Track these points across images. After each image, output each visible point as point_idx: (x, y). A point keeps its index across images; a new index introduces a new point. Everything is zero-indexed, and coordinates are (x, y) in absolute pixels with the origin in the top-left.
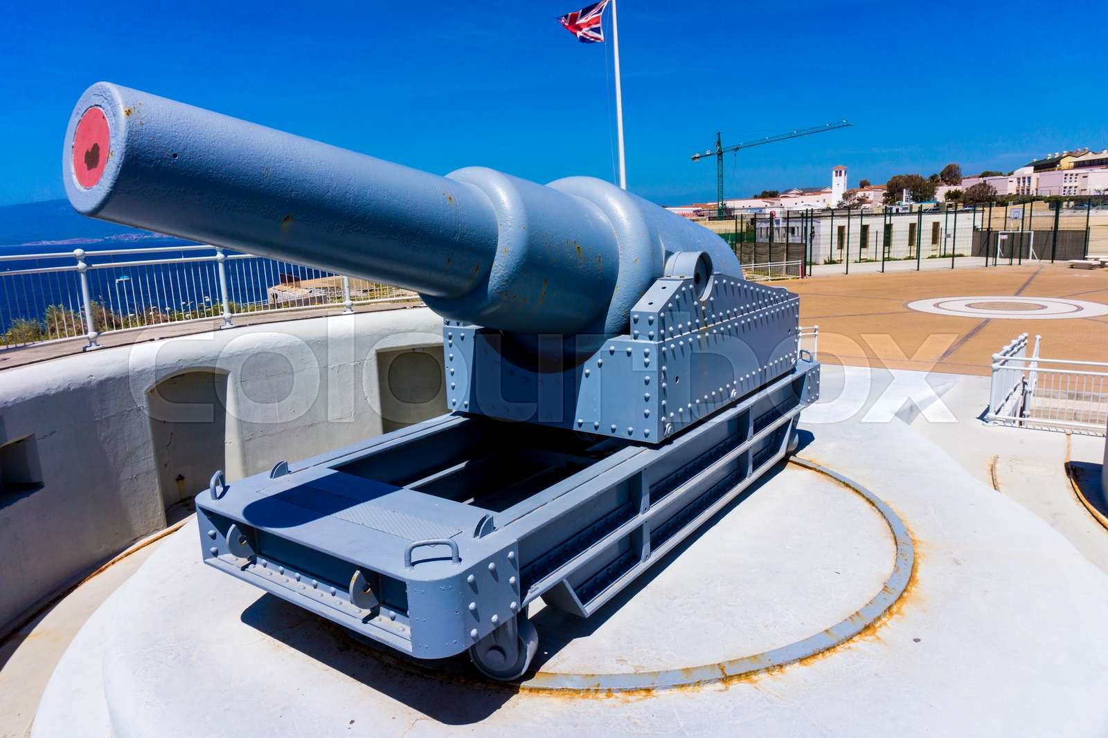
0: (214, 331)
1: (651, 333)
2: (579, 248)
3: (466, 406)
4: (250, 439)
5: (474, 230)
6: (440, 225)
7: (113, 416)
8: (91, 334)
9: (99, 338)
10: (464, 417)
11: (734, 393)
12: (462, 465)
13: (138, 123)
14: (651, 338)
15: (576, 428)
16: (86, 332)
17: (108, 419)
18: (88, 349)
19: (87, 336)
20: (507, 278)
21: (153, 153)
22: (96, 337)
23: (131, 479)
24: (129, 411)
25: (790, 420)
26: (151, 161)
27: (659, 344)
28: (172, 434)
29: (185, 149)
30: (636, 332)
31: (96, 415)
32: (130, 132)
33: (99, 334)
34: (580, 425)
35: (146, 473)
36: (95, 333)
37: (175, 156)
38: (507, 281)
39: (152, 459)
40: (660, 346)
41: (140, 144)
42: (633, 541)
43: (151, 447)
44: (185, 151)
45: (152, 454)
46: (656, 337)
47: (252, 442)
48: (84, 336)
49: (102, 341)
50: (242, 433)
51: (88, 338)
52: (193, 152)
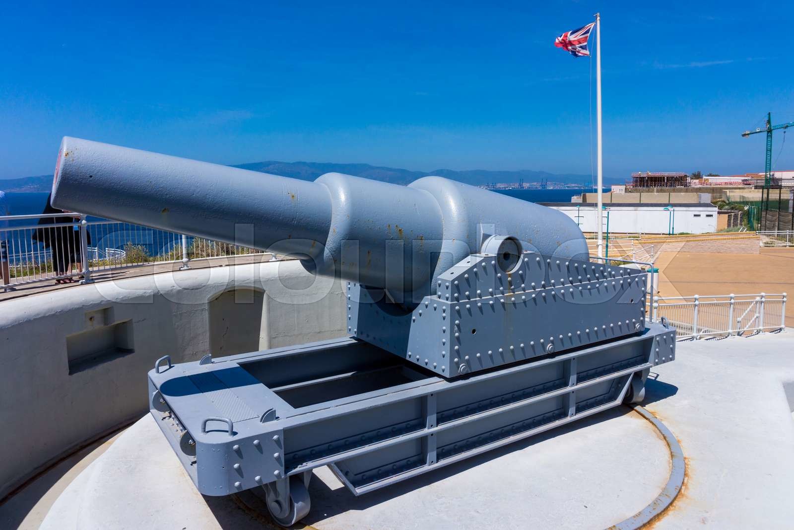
0: (254, 263)
1: (447, 295)
2: (400, 230)
3: (355, 332)
4: (275, 337)
5: (309, 217)
6: (281, 214)
7: (185, 313)
8: (185, 260)
9: (189, 263)
10: (355, 340)
11: (549, 347)
12: (350, 374)
13: (71, 159)
14: (447, 299)
15: (408, 358)
16: (182, 258)
17: (181, 314)
18: (181, 269)
19: (182, 261)
20: (335, 250)
21: (78, 176)
22: (187, 262)
23: (192, 354)
24: (196, 311)
25: (630, 374)
26: (76, 180)
27: (451, 304)
28: (228, 328)
29: (97, 173)
30: (439, 293)
31: (173, 311)
32: (65, 165)
33: (190, 259)
34: (410, 356)
35: (203, 351)
36: (187, 259)
37: (91, 177)
38: (334, 251)
39: (208, 342)
40: (452, 306)
41: (71, 171)
42: (421, 448)
43: (208, 334)
44: (98, 174)
45: (208, 340)
46: (450, 299)
47: (277, 339)
48: (180, 261)
49: (190, 265)
50: (270, 332)
51: (183, 262)
52: (103, 174)
